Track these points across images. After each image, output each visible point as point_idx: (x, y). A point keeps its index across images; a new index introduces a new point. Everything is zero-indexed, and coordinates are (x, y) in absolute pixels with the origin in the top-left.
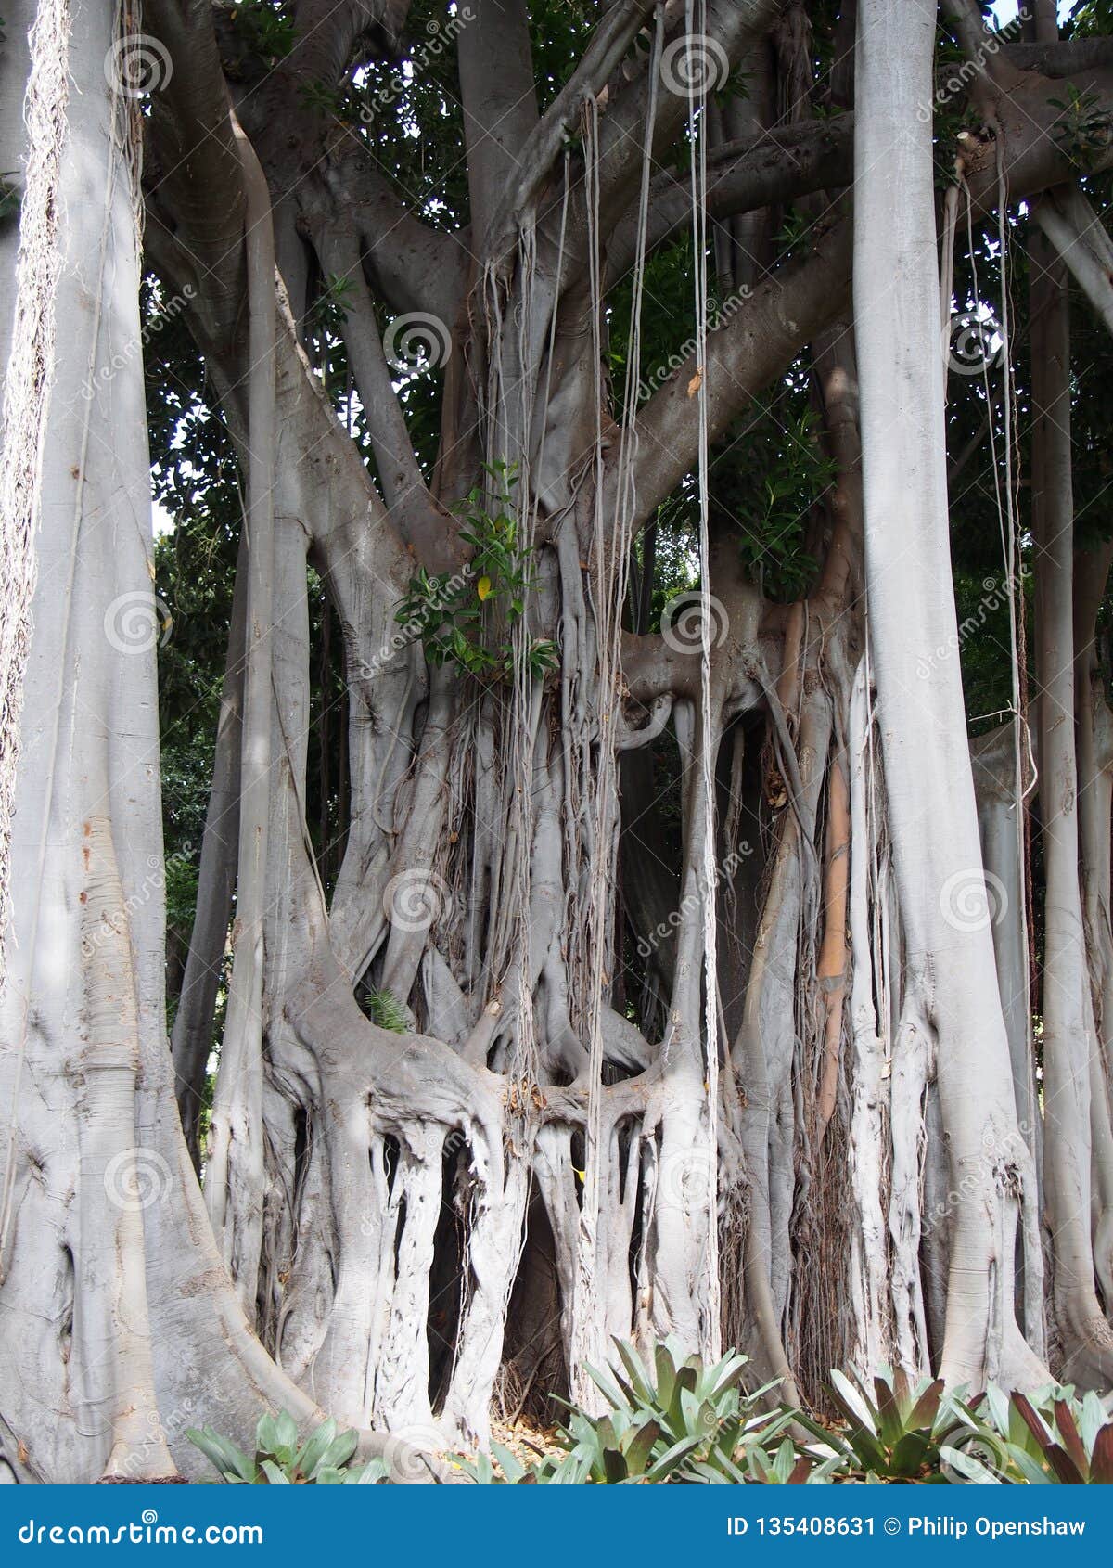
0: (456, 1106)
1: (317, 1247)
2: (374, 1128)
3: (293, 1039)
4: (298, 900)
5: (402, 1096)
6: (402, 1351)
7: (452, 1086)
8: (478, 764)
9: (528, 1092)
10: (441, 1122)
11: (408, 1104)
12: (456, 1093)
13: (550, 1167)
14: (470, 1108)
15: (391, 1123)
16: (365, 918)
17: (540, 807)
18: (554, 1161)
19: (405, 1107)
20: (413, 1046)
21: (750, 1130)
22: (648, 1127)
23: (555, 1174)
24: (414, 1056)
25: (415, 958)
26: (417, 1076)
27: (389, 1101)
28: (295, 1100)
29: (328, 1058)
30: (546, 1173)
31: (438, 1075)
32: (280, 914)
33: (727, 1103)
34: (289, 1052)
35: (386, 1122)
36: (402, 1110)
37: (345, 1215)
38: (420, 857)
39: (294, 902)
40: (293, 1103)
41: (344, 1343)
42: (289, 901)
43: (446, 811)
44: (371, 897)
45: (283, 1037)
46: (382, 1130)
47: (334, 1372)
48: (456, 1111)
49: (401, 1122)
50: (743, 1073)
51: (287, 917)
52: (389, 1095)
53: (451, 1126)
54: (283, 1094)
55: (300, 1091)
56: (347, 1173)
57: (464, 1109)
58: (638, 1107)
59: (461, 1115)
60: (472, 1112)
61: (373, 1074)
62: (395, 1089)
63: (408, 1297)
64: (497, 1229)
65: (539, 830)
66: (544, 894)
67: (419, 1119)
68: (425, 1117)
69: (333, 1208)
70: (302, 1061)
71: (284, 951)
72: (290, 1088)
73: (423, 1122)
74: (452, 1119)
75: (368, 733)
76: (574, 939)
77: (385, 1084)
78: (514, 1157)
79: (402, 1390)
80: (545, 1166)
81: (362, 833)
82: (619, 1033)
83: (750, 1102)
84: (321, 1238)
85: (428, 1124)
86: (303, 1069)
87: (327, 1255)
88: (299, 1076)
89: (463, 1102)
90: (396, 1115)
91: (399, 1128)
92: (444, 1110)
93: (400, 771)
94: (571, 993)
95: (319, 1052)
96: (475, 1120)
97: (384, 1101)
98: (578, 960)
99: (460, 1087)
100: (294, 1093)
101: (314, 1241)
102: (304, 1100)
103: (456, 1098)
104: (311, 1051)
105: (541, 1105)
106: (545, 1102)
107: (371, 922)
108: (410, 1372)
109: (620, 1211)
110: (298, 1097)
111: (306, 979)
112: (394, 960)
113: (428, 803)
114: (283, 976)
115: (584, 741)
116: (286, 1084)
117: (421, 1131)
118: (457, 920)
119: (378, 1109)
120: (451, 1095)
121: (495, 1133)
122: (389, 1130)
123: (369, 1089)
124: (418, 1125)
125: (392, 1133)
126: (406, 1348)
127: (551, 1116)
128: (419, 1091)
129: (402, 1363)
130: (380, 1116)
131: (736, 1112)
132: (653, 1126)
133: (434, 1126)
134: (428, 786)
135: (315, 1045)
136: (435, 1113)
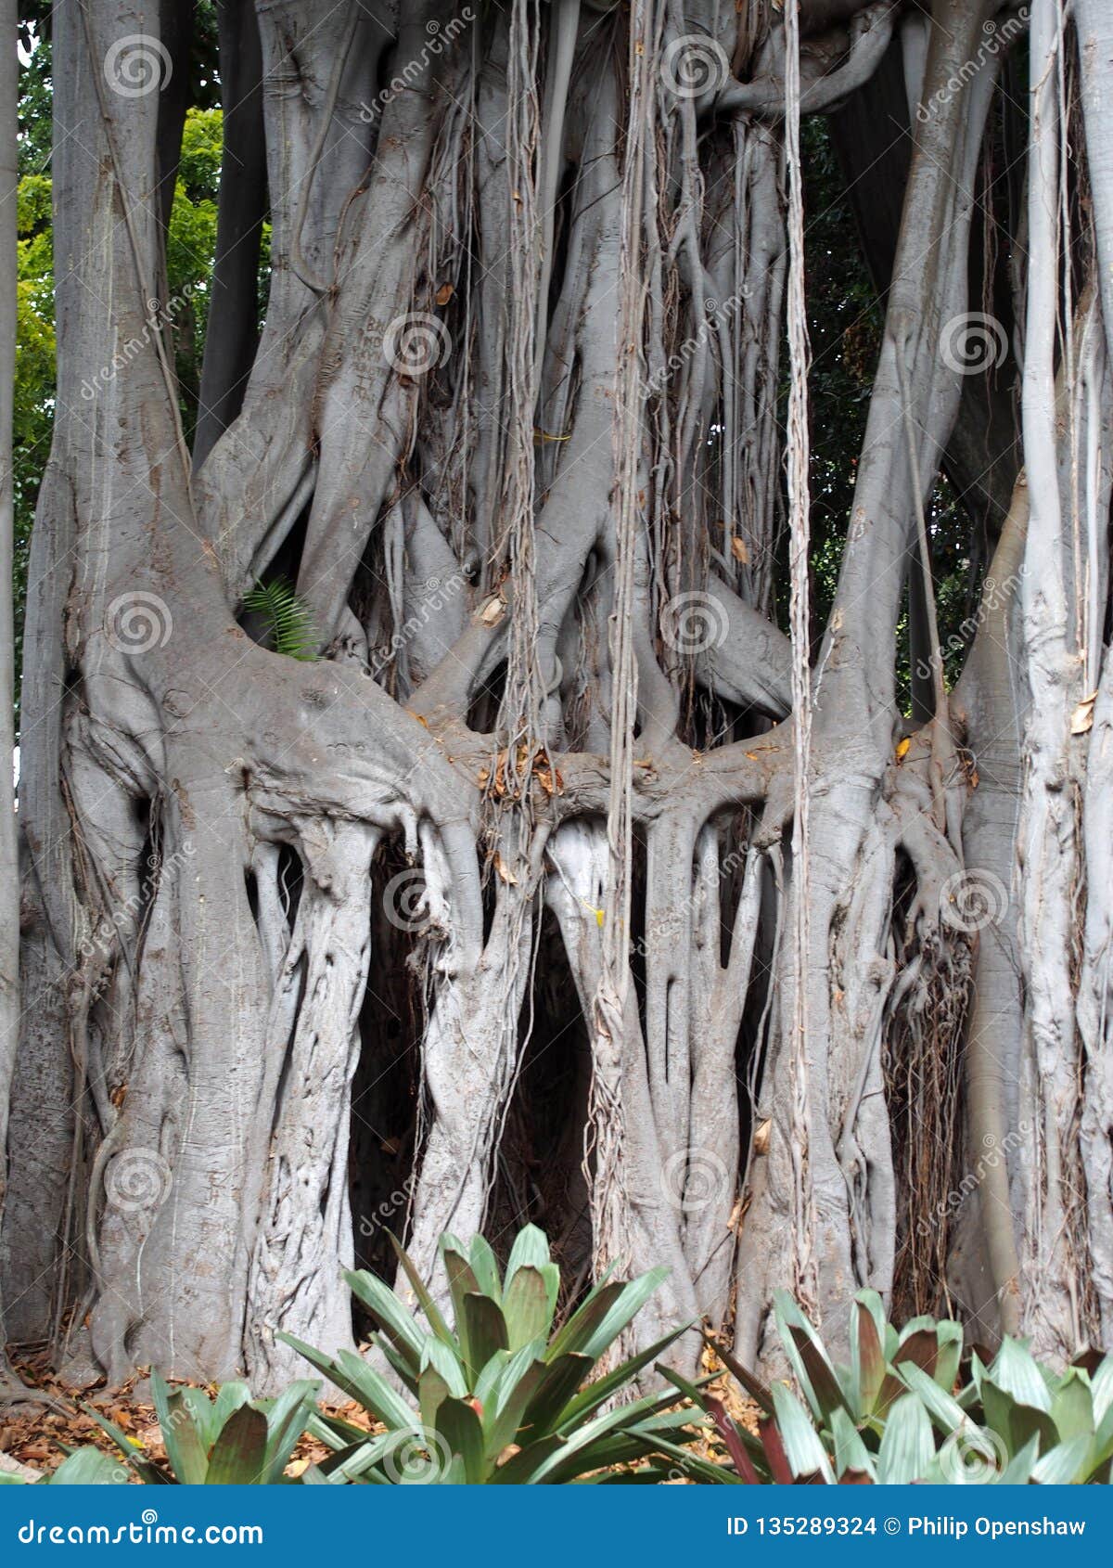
0: (387, 791)
1: (162, 1042)
2: (255, 832)
3: (121, 672)
4: (130, 419)
5: (296, 774)
6: (290, 1229)
7: (379, 756)
8: (482, 155)
9: (527, 765)
10: (364, 821)
11: (307, 788)
12: (388, 768)
13: (576, 903)
14: (413, 794)
15: (282, 824)
16: (275, 450)
17: (599, 232)
18: (584, 889)
19: (301, 794)
20: (315, 684)
21: (982, 830)
22: (768, 828)
23: (585, 913)
24: (318, 702)
25: (362, 521)
26: (323, 739)
27: (276, 783)
28: (131, 782)
29: (172, 707)
30: (570, 911)
31: (356, 736)
32: (99, 446)
33: (936, 781)
34: (113, 696)
35: (275, 821)
36: (296, 800)
37: (198, 988)
38: (372, 334)
39: (123, 423)
40: (125, 785)
41: (195, 1211)
42: (115, 421)
43: (425, 247)
44: (286, 411)
45: (106, 671)
46: (271, 836)
47: (179, 1263)
48: (389, 801)
49: (297, 821)
50: (972, 724)
51: (111, 451)
52: (276, 772)
53: (384, 828)
54: (111, 773)
55: (137, 765)
56: (199, 911)
57: (403, 797)
58: (751, 789)
59: (398, 807)
60: (418, 802)
61: (250, 734)
62: (283, 760)
63: (302, 1134)
64: (470, 1013)
65: (597, 275)
66: (601, 396)
67: (325, 815)
68: (333, 812)
69: (182, 975)
70: (134, 710)
71: (106, 514)
72: (117, 760)
73: (332, 819)
74: (384, 814)
75: (294, 106)
76: (660, 479)
77: (268, 752)
78: (503, 882)
79: (293, 1295)
80: (568, 899)
81: (287, 294)
82: (759, 652)
83: (983, 777)
84: (168, 1028)
85: (339, 823)
86: (137, 726)
87: (178, 1058)
88: (133, 739)
89: (400, 784)
90: (289, 808)
91: (296, 831)
92: (366, 800)
93: (348, 176)
94: (659, 579)
95: (159, 695)
96: (424, 816)
97: (270, 782)
98: (673, 519)
99: (395, 758)
100: (126, 768)
101: (156, 1033)
102: (145, 781)
103: (389, 776)
104: (149, 693)
105: (551, 789)
106: (560, 783)
107: (285, 458)
108: (306, 1266)
109: (721, 981)
110: (134, 776)
111: (142, 564)
112: (322, 527)
113: (386, 233)
114: (103, 560)
115: (683, 100)
116: (110, 753)
117: (330, 836)
118: (463, 451)
119: (261, 798)
120: (379, 772)
121: (462, 840)
122: (281, 836)
123: (241, 761)
124: (326, 826)
125: (287, 841)
126: (299, 1224)
127: (575, 808)
128: (326, 763)
129: (292, 1249)
130: (263, 811)
131: (953, 797)
132: (779, 824)
133: (350, 827)
134: (388, 203)
135: (153, 684)
136: (351, 804)
